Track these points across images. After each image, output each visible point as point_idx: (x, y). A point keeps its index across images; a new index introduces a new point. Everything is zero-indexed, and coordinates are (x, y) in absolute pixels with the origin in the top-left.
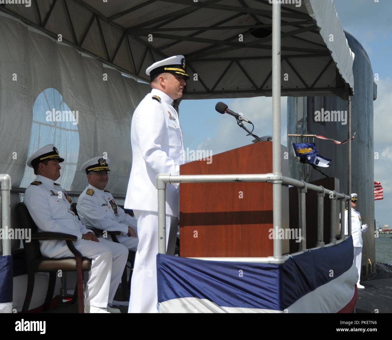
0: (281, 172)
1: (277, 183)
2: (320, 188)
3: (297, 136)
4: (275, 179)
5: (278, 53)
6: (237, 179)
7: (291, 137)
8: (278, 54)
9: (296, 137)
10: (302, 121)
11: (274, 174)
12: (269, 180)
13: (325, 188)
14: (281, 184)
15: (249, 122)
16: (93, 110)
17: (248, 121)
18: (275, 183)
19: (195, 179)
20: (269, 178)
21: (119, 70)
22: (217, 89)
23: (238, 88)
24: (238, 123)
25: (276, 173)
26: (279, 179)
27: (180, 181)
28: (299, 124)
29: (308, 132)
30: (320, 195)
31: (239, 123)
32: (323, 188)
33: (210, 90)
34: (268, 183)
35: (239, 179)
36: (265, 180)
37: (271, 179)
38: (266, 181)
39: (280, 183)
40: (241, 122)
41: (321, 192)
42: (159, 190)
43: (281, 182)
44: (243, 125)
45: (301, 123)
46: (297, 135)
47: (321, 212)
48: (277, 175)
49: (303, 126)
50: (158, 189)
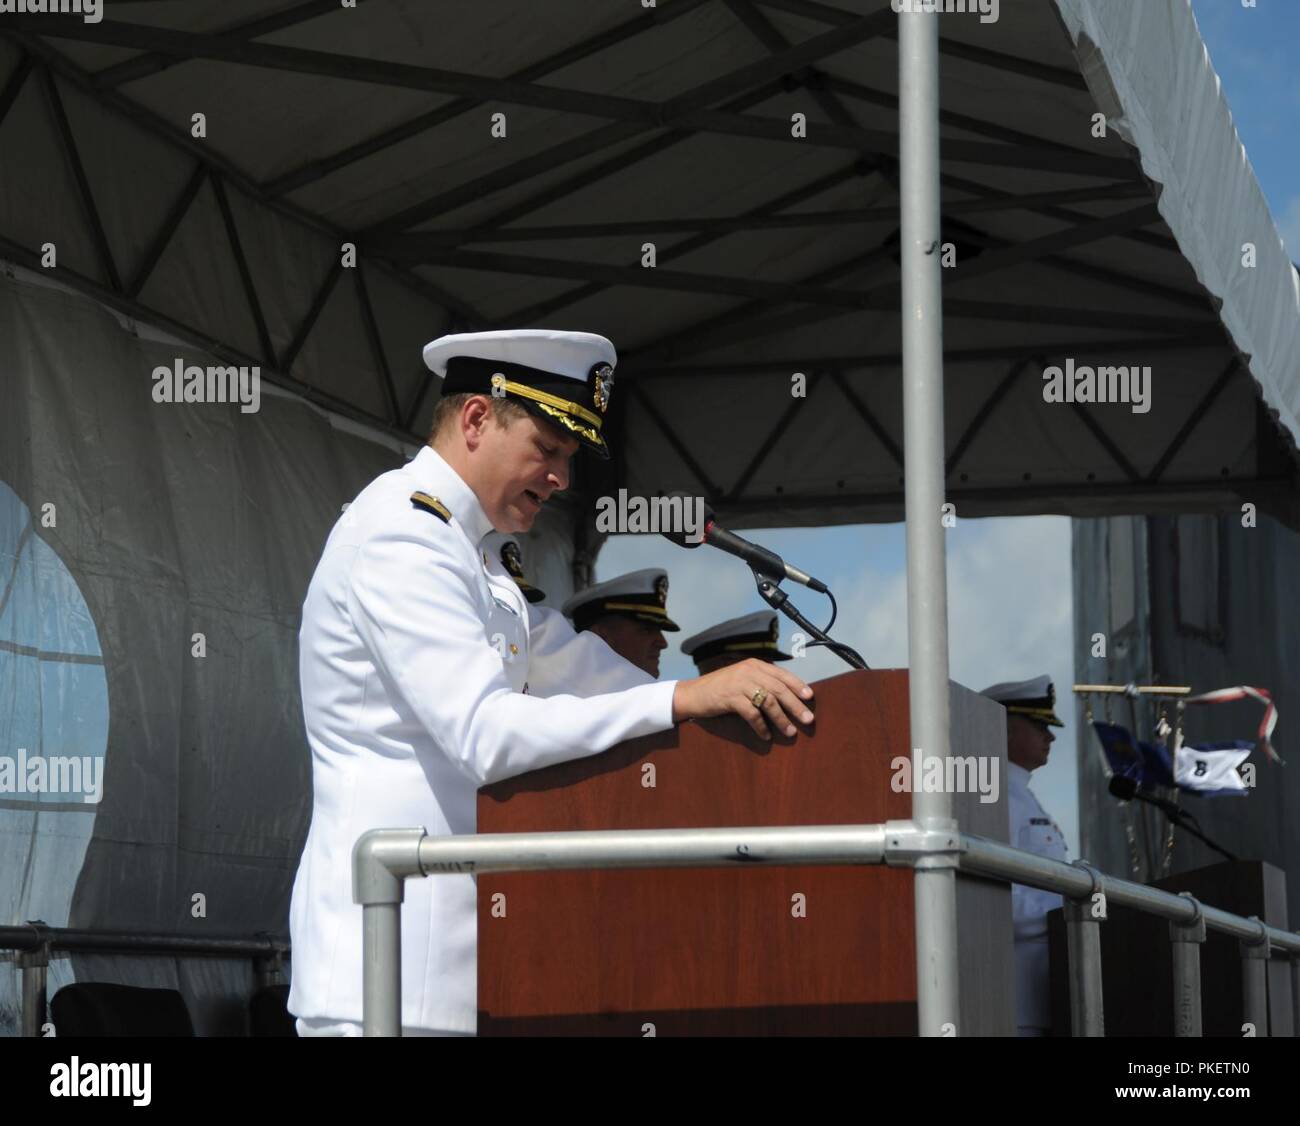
0: (954, 817)
1: (934, 870)
2: (1182, 902)
3: (1109, 693)
4: (923, 846)
5: (928, 248)
6: (743, 850)
7: (1084, 695)
8: (929, 253)
9: (1105, 696)
10: (1130, 631)
11: (921, 827)
12: (897, 854)
13: (1204, 901)
14: (953, 874)
15: (814, 585)
16: (177, 572)
17: (808, 579)
18: (924, 870)
19: (544, 855)
20: (895, 843)
21: (322, 405)
22: (753, 490)
23: (841, 484)
24: (761, 591)
25: (930, 820)
26: (943, 847)
27: (467, 863)
28: (1120, 645)
29: (1157, 677)
30: (1180, 938)
31: (768, 589)
32: (1196, 901)
33: (727, 492)
34: (890, 867)
35: (751, 851)
36: (875, 855)
37: (902, 847)
38: (879, 860)
39: (949, 868)
40: (776, 587)
41: (1188, 921)
42: (373, 911)
43: (954, 862)
44: (786, 596)
45: (1126, 642)
46: (1109, 688)
47: (1188, 1014)
48: (934, 829)
49: (1133, 652)
50: (366, 906)
